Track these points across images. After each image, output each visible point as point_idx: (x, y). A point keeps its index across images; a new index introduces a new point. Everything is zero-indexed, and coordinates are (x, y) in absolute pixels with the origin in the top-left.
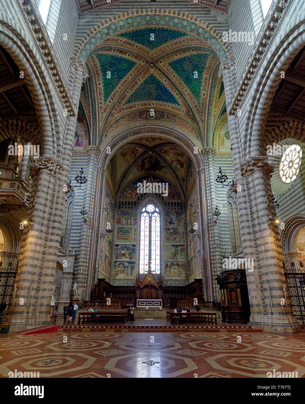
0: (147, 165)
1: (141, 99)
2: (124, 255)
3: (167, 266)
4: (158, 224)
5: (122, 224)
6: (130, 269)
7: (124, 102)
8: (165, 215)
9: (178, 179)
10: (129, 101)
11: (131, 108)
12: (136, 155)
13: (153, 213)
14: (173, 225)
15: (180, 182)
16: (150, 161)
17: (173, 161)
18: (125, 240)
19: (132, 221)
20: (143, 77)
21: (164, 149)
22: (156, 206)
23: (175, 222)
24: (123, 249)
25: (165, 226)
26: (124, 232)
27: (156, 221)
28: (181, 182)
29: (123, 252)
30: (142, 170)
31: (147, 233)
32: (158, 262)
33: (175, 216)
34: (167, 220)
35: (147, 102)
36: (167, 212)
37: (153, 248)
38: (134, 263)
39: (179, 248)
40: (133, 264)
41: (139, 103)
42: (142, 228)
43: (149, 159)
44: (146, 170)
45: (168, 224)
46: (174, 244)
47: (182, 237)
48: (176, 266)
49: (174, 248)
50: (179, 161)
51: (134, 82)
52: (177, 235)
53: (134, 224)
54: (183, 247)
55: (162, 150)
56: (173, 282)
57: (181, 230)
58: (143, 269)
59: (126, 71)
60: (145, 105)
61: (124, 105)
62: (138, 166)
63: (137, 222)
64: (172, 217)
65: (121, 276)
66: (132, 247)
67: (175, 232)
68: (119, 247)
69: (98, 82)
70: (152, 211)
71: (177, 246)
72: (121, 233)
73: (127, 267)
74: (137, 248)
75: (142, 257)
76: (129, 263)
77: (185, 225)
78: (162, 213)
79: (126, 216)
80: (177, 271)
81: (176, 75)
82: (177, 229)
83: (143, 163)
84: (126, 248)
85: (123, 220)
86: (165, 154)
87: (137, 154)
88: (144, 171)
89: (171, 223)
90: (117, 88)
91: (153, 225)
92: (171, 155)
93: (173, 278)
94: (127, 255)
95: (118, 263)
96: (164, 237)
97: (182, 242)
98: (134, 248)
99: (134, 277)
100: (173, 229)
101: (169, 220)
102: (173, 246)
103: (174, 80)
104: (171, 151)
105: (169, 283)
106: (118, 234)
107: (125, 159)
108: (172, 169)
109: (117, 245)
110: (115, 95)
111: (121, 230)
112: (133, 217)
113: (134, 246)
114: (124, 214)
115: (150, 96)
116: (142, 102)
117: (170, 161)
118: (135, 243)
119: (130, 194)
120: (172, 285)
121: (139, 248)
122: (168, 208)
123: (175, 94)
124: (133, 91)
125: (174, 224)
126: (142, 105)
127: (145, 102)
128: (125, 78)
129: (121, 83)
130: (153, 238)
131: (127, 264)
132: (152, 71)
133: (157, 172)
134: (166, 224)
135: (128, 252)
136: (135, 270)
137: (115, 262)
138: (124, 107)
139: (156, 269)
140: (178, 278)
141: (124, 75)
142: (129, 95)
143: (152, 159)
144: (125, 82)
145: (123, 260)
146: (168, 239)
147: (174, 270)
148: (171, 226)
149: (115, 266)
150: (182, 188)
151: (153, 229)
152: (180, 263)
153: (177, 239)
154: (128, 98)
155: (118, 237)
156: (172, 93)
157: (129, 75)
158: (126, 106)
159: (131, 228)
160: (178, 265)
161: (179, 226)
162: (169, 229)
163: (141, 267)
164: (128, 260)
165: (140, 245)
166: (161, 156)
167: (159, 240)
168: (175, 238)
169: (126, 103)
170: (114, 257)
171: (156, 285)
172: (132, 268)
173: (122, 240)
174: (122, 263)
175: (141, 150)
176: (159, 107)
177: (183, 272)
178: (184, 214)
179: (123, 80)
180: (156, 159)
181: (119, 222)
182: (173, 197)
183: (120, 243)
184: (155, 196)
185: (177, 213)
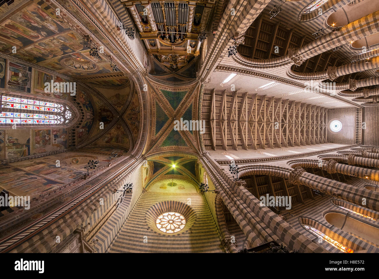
0: (105, 114)
1: (157, 112)
4: (53, 122)
7: (157, 101)
8: (64, 129)
9: (95, 140)
10: (157, 104)
11: (153, 105)
12: (115, 105)
13: (64, 117)
14: (54, 138)
15: (94, 141)
16: (108, 117)
17: (110, 134)
18: (36, 81)
20: (168, 113)
21: (122, 127)
22: (71, 120)
23: (56, 141)
24: (25, 75)
25: (53, 130)
27: (56, 120)
28: (93, 143)
29: (20, 75)
30: (100, 109)
31: (42, 109)
33: (63, 140)
34: (59, 131)
35: (156, 115)
36: (66, 131)
39: (25, 148)
41: (155, 110)
42: (49, 104)
43: (111, 115)
44: (99, 113)
45: (55, 133)
46: (31, 142)
47: (40, 151)
49: (25, 142)
50: (111, 139)
51: (166, 108)
52: (42, 144)
54: (27, 153)
55: (120, 125)
57: (49, 148)
59: (172, 104)
60: (154, 114)
61: (156, 101)
62: (105, 107)
64: (62, 137)
66: (26, 87)
67: (46, 142)
68: (27, 71)
69: (171, 88)
70: (66, 117)
71: (28, 146)
72: (46, 79)
74: (25, 94)
77: (54, 152)
78: (65, 127)
81: (170, 131)
82: (50, 144)
83: (108, 111)
84: (26, 80)
86: (116, 128)
87: (116, 107)
88: (100, 111)
89: (56, 136)
90: (165, 99)
92: (116, 133)
96: (40, 129)
97: (34, 152)
98: (26, 90)
100: (50, 139)
101: (58, 134)
102: (29, 141)
103: (167, 131)
104: (120, 133)
106: (45, 74)
107: (113, 96)
108: (104, 134)
109: (30, 70)
110: (162, 96)
112: (62, 96)
113: (29, 90)
115: (158, 117)
116: (156, 112)
117: (110, 132)
118: (32, 92)
119: (83, 96)
121: (24, 97)
122: (70, 132)
123: (160, 132)
124: (162, 108)
125: (55, 140)
126: (154, 112)
127: (156, 114)
128: (169, 104)
129: (167, 101)
130: (36, 116)
132: (171, 119)
134: (54, 131)
135: (20, 82)
138: (154, 101)
141: (170, 104)
142: (160, 104)
143: (111, 118)
144: (167, 104)
146: (37, 133)
148: (52, 137)
150: (88, 144)
151: (47, 116)
153: (37, 145)
154: (159, 104)
155: (42, 73)
156: (161, 130)
157: (170, 106)
158: (155, 102)
161: (54, 145)
162: (49, 134)
165: (27, 98)
166: (114, 125)
167: (34, 123)
168: (38, 143)
169: (156, 103)
173: (36, 77)
175: (119, 109)
176: (153, 122)
178: (65, 149)
179: (168, 102)
180: (110, 121)
182: (80, 137)
183: (34, 74)
184: (80, 120)
185: (66, 142)
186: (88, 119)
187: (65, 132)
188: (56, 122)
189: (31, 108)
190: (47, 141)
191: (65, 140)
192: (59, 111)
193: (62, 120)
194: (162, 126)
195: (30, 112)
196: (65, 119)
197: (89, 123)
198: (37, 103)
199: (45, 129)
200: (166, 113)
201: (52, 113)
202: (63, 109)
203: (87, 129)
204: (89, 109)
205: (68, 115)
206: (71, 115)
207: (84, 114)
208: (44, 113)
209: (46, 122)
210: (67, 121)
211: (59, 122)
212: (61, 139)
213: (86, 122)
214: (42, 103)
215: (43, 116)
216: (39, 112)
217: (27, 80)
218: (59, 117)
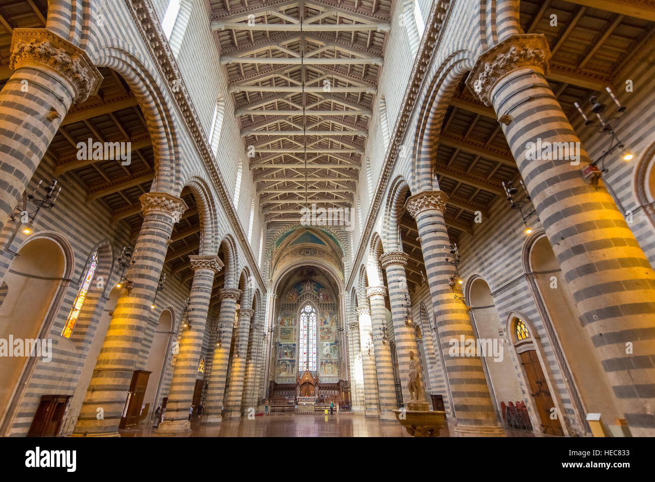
0: (305, 273)
1: (300, 243)
2: (286, 354)
3: (322, 363)
4: (315, 324)
5: (284, 325)
6: (291, 367)
8: (320, 315)
10: (292, 244)
11: (293, 248)
13: (310, 313)
18: (288, 340)
19: (293, 321)
22: (313, 307)
24: (285, 348)
26: (286, 333)
27: (313, 320)
29: (285, 351)
31: (306, 332)
32: (315, 359)
37: (310, 346)
38: (294, 361)
40: (293, 363)
42: (301, 327)
45: (323, 324)
47: (335, 336)
48: (330, 364)
51: (296, 235)
53: (295, 325)
56: (327, 379)
57: (334, 329)
58: (302, 367)
60: (303, 245)
62: (299, 275)
63: (297, 323)
65: (283, 374)
66: (292, 347)
67: (329, 332)
68: (282, 347)
70: (310, 311)
72: (284, 334)
73: (288, 365)
74: (297, 346)
75: (301, 354)
76: (290, 361)
78: (319, 313)
79: (288, 317)
80: (330, 368)
83: (302, 272)
85: (286, 321)
88: (303, 277)
89: (325, 323)
91: (311, 324)
93: (327, 375)
94: (288, 354)
95: (281, 362)
98: (295, 347)
99: (295, 374)
101: (323, 320)
105: (324, 380)
106: (280, 334)
108: (326, 277)
109: (281, 345)
110: (283, 243)
111: (283, 331)
113: (294, 345)
114: (286, 315)
115: (306, 241)
117: (324, 271)
118: (295, 342)
120: (327, 382)
121: (299, 346)
122: (322, 309)
123: (323, 240)
126: (301, 245)
130: (311, 337)
131: (288, 363)
133: (314, 277)
135: (290, 351)
136: (296, 368)
137: (279, 361)
139: (313, 367)
140: (332, 375)
142: (292, 242)
143: (309, 269)
145: (285, 359)
147: (329, 367)
148: (325, 326)
149: (279, 365)
150: (334, 291)
151: (310, 328)
152: (333, 361)
155: (280, 337)
156: (321, 240)
158: (290, 247)
159: (292, 328)
160: (331, 363)
161: (332, 325)
163: (301, 364)
164: (289, 358)
165: (299, 344)
167: (316, 338)
168: (329, 337)
170: (278, 356)
171: (312, 382)
172: (293, 366)
173: (285, 340)
174: (284, 361)
176: (313, 246)
177: (336, 370)
178: (336, 314)
181: (282, 323)
182: (327, 298)
183: (283, 342)
184: (312, 298)
185: (330, 314)
186: (311, 288)
187: (322, 314)
188: (315, 321)
189: (305, 341)
190: (328, 330)
191: (329, 315)
192: (306, 318)
193: (313, 314)
194: (317, 239)
195: (308, 342)
196: (312, 312)
197: (315, 287)
198: (301, 336)
199: (319, 332)
200: (301, 234)
201: (308, 325)
202: (304, 314)
203: (321, 289)
204: (301, 287)
205: (308, 308)
206: (308, 306)
207: (307, 292)
208: (308, 331)
209: (315, 329)
210: (314, 310)
211: (315, 318)
212: (328, 317)
213: (314, 291)
214: (301, 333)
215: (311, 332)
216: (308, 335)
217: (288, 347)
218: (311, 318)
